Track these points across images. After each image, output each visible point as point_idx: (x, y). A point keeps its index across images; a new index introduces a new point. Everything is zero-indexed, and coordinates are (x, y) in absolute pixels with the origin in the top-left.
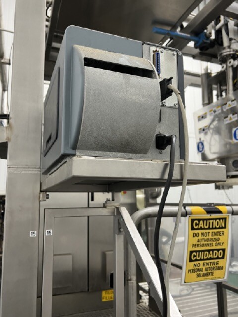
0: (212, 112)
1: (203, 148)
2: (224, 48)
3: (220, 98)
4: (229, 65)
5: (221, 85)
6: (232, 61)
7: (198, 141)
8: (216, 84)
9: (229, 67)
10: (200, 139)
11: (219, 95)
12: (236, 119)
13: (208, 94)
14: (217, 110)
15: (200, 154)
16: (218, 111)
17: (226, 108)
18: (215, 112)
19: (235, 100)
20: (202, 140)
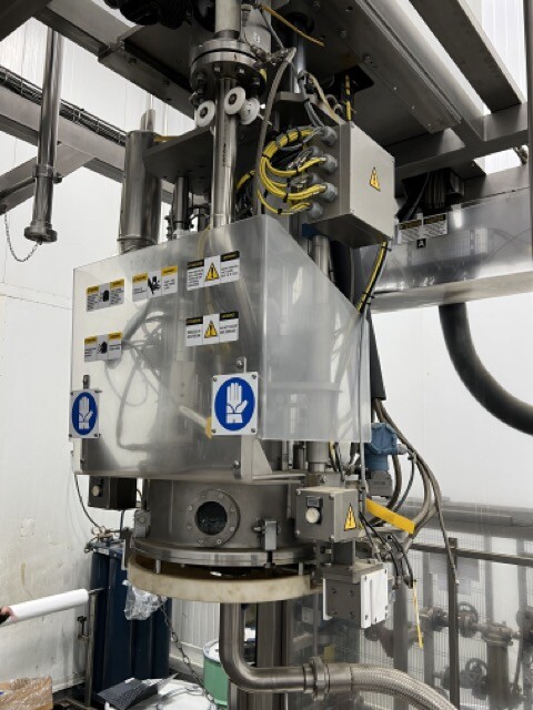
0: (144, 284)
1: (93, 422)
2: (217, 36)
3: (178, 232)
4: (230, 109)
5: (187, 189)
6: (241, 93)
7: (79, 387)
8: (174, 181)
9: (230, 117)
10: (86, 382)
11: (181, 221)
12: (234, 337)
13: (144, 208)
14: (162, 280)
15: (78, 441)
16: (167, 285)
17: (200, 280)
18: (153, 286)
19: (236, 255)
20: (93, 386)
